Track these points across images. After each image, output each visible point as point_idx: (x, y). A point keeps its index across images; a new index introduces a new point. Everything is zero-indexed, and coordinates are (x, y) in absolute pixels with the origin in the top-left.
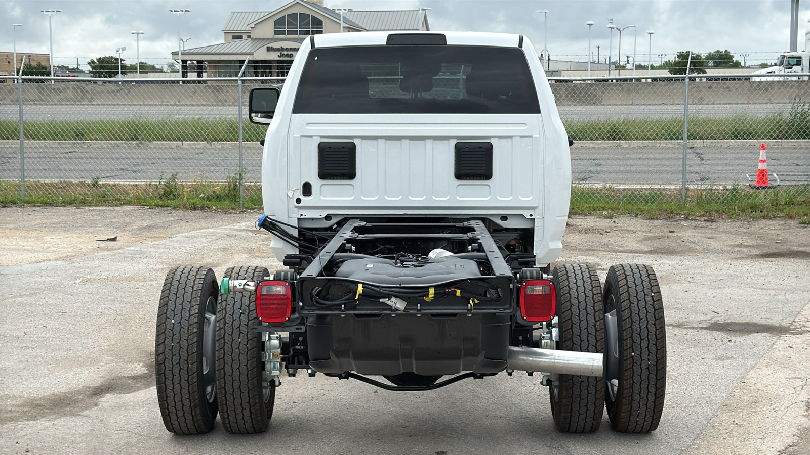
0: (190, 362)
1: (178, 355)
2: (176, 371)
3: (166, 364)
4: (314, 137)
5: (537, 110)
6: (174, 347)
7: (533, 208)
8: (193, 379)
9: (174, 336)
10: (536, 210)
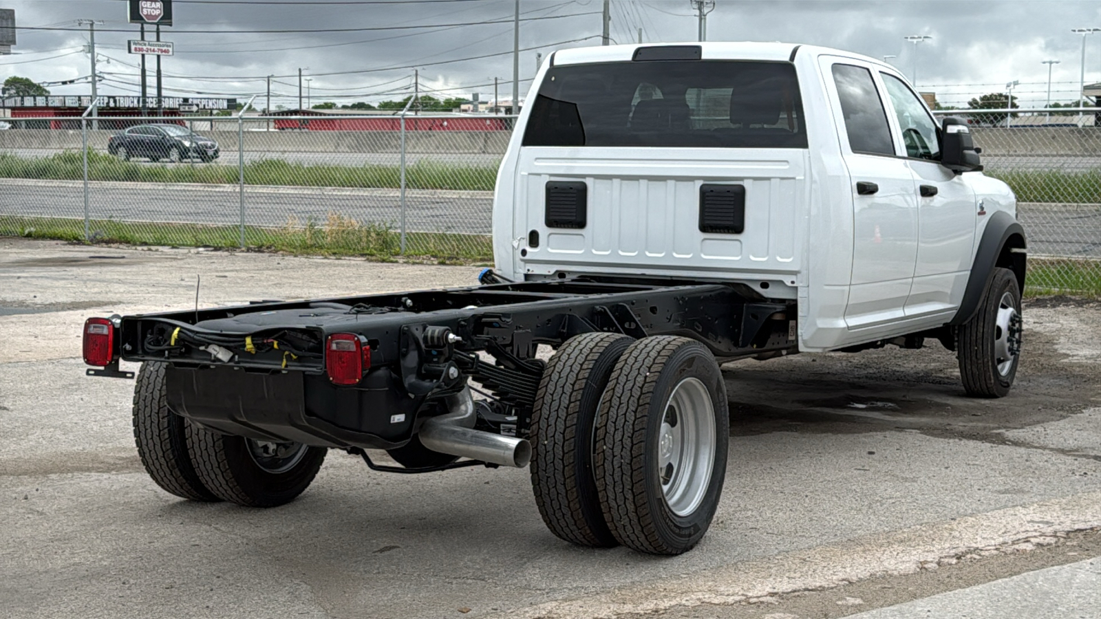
0: (161, 415)
2: (148, 423)
4: (542, 175)
5: (803, 144)
7: (794, 273)
8: (164, 434)
10: (799, 275)
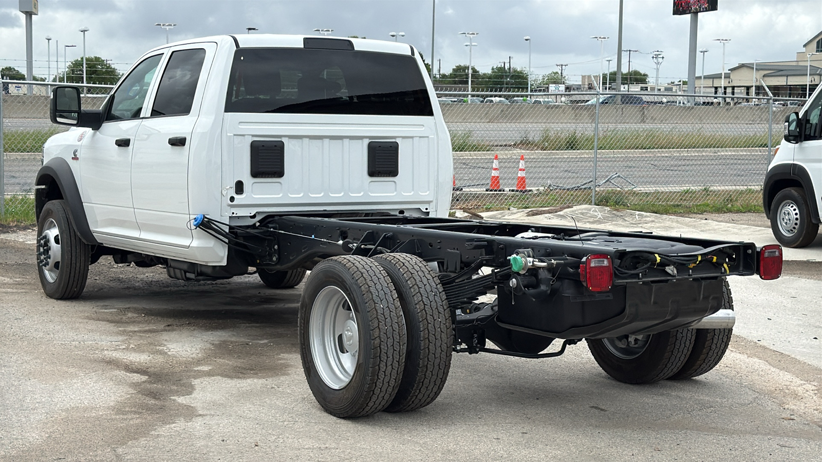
1: (391, 337)
2: (390, 353)
3: (382, 347)
4: (246, 136)
5: (430, 113)
6: (388, 330)
7: (429, 202)
9: (387, 320)
10: (431, 204)
